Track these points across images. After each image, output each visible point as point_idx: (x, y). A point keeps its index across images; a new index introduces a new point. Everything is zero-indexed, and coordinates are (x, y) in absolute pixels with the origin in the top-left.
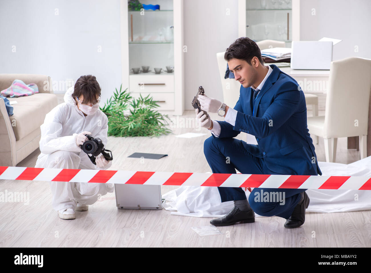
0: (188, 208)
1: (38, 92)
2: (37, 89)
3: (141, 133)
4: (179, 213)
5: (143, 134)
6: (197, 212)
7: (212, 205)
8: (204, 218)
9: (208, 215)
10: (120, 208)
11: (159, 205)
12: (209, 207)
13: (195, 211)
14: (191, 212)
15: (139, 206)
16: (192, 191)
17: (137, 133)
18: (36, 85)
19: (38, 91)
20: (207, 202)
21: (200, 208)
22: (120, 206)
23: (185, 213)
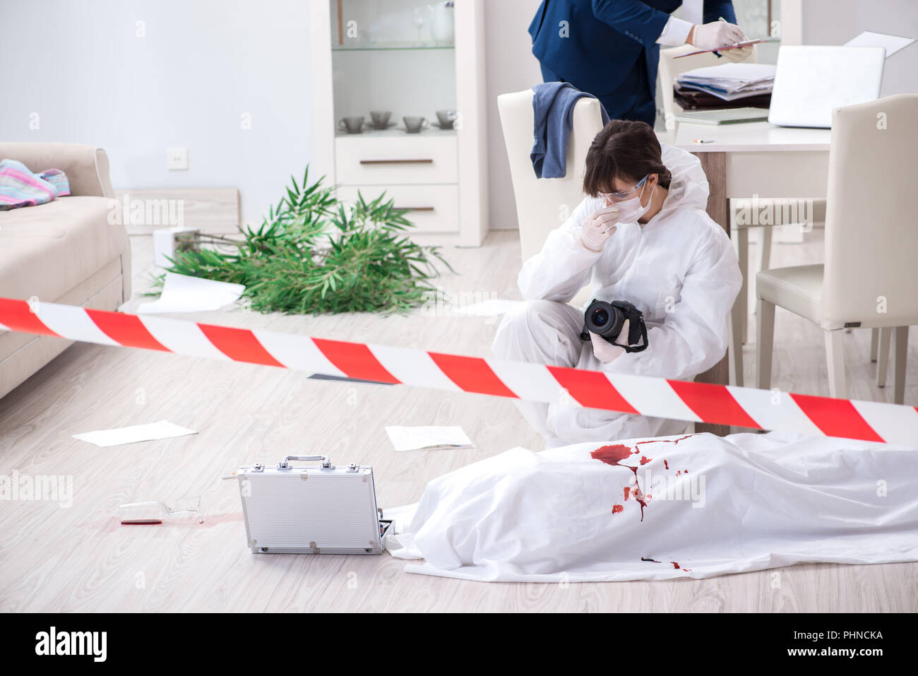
0: (455, 552)
1: (68, 193)
2: (67, 184)
3: (359, 303)
4: (427, 567)
5: (363, 306)
6: (483, 566)
7: (524, 544)
8: (502, 585)
9: (513, 574)
10: (260, 551)
11: (371, 543)
12: (515, 552)
13: (475, 563)
14: (464, 565)
15: (313, 544)
16: (467, 504)
17: (348, 302)
18: (64, 174)
19: (67, 191)
20: (511, 536)
21: (491, 553)
22: (260, 545)
23: (445, 569)
